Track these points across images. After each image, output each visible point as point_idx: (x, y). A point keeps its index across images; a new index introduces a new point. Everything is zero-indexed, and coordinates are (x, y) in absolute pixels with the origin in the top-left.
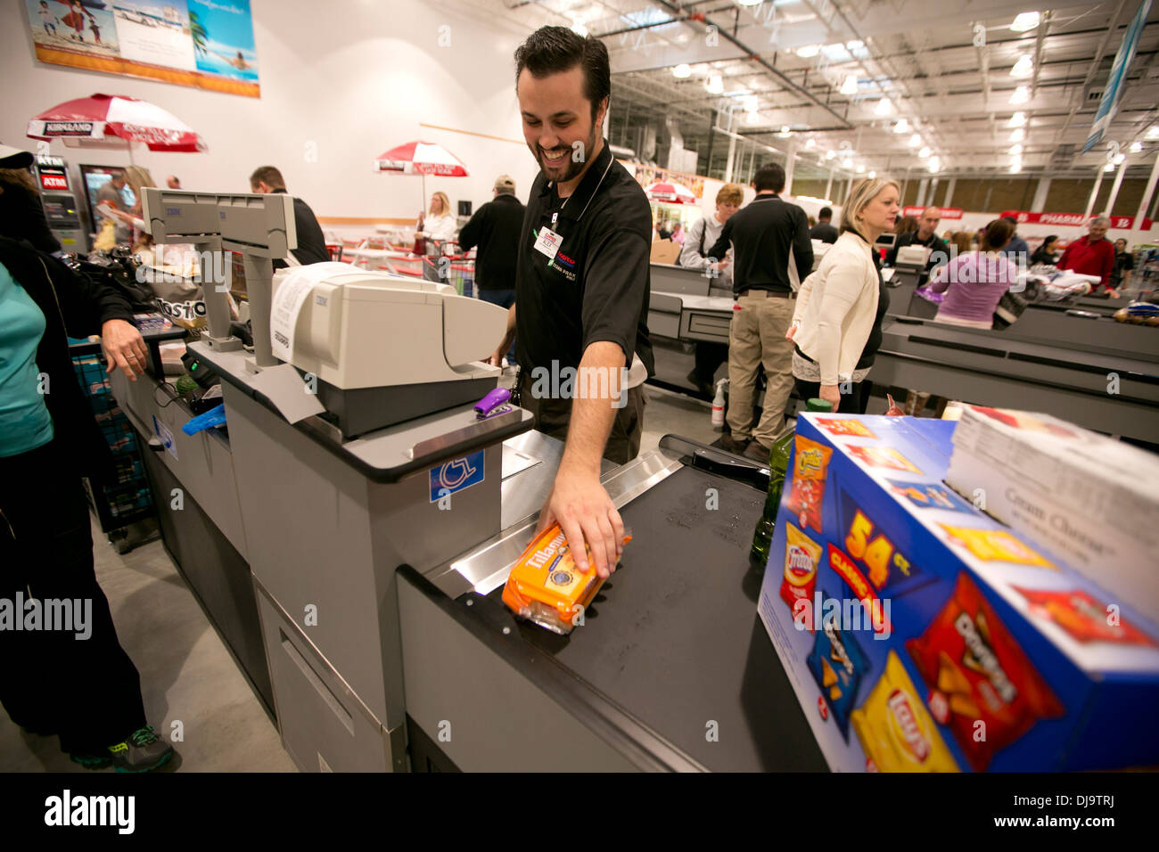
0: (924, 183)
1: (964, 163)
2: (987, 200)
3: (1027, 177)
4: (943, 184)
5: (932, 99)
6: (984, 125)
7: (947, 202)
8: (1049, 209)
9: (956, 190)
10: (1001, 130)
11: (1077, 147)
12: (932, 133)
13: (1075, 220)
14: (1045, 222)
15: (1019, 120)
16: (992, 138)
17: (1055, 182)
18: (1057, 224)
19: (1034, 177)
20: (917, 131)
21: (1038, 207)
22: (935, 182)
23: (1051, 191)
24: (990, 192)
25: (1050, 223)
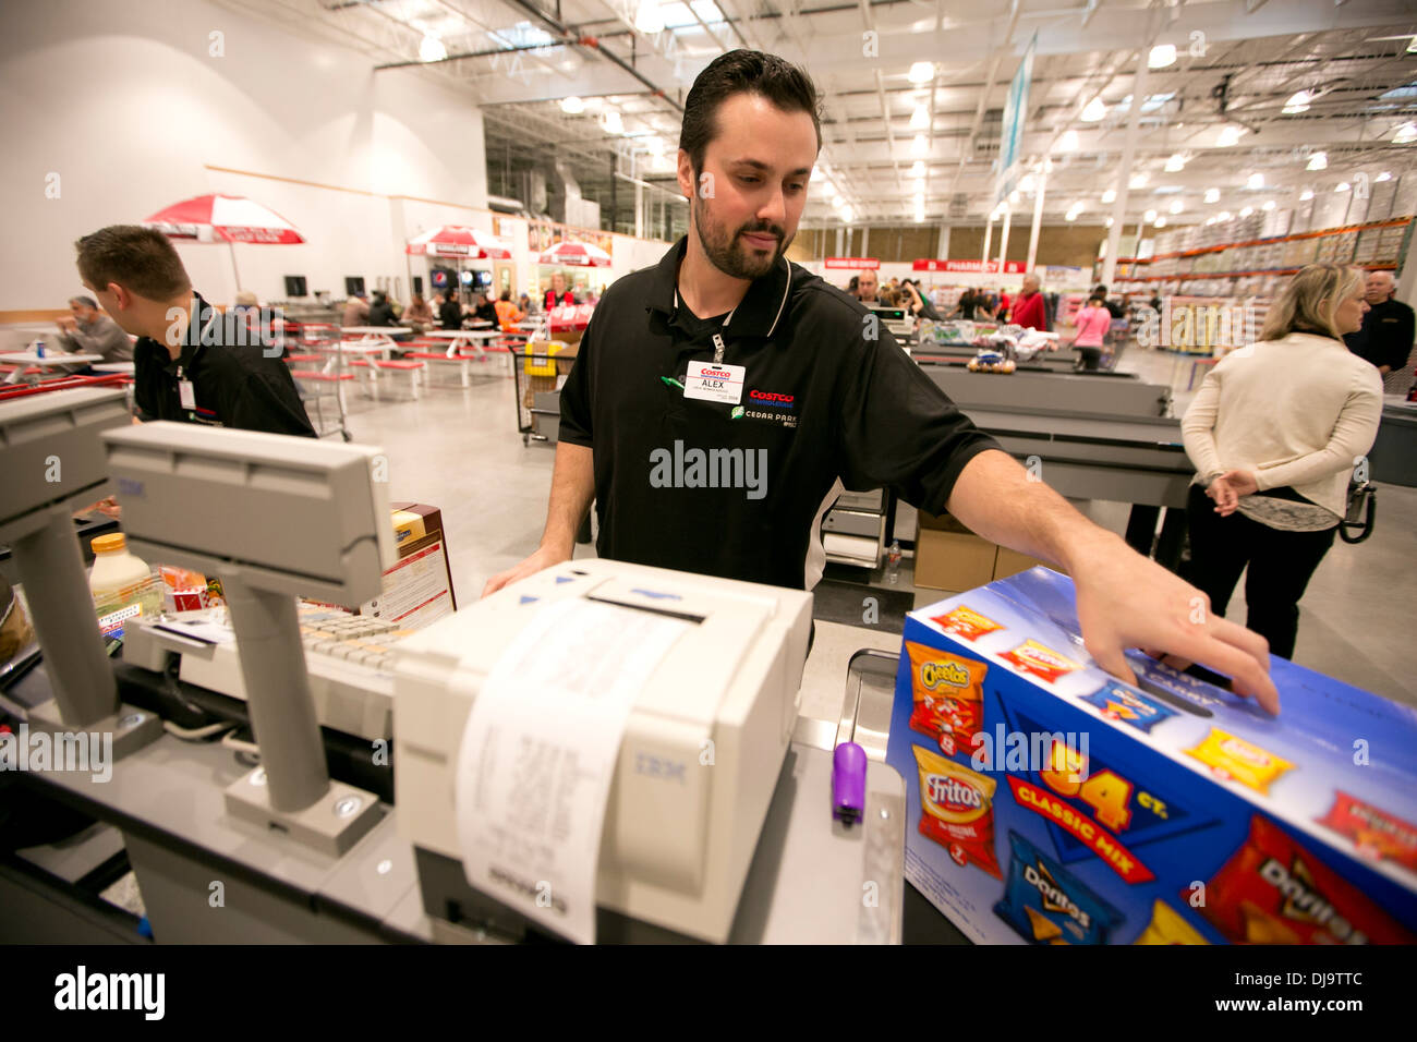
0: (840, 233)
1: (874, 212)
2: (899, 250)
3: (930, 226)
4: (858, 233)
5: (843, 146)
6: (890, 173)
7: (864, 253)
8: (952, 257)
9: (871, 240)
10: (904, 179)
11: (969, 196)
12: (843, 181)
13: (975, 266)
14: (951, 270)
15: (919, 170)
16: (898, 186)
17: (954, 230)
18: (962, 271)
19: (936, 225)
20: (830, 179)
21: (943, 255)
22: (850, 231)
23: (952, 239)
24: (900, 242)
25: (956, 271)
